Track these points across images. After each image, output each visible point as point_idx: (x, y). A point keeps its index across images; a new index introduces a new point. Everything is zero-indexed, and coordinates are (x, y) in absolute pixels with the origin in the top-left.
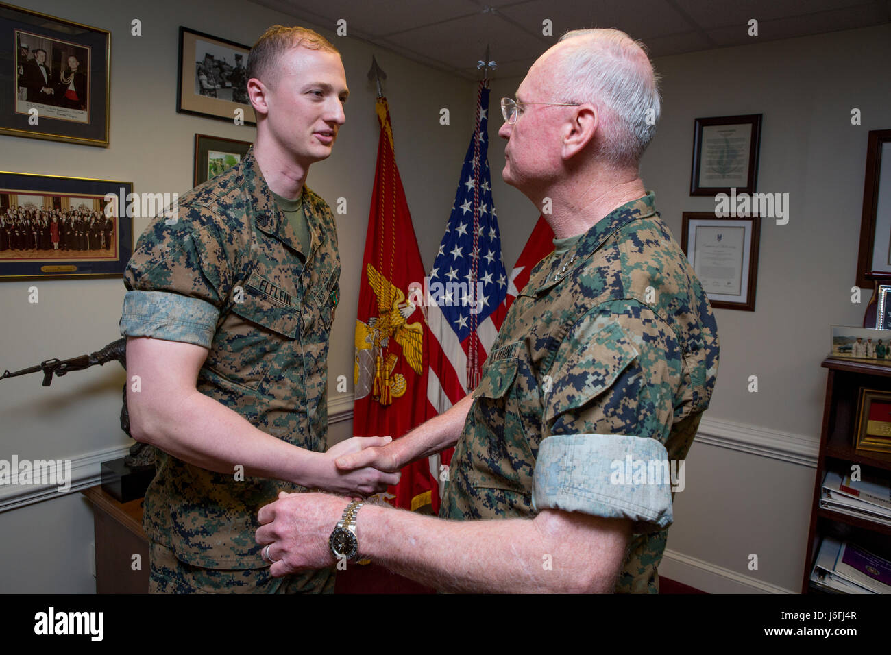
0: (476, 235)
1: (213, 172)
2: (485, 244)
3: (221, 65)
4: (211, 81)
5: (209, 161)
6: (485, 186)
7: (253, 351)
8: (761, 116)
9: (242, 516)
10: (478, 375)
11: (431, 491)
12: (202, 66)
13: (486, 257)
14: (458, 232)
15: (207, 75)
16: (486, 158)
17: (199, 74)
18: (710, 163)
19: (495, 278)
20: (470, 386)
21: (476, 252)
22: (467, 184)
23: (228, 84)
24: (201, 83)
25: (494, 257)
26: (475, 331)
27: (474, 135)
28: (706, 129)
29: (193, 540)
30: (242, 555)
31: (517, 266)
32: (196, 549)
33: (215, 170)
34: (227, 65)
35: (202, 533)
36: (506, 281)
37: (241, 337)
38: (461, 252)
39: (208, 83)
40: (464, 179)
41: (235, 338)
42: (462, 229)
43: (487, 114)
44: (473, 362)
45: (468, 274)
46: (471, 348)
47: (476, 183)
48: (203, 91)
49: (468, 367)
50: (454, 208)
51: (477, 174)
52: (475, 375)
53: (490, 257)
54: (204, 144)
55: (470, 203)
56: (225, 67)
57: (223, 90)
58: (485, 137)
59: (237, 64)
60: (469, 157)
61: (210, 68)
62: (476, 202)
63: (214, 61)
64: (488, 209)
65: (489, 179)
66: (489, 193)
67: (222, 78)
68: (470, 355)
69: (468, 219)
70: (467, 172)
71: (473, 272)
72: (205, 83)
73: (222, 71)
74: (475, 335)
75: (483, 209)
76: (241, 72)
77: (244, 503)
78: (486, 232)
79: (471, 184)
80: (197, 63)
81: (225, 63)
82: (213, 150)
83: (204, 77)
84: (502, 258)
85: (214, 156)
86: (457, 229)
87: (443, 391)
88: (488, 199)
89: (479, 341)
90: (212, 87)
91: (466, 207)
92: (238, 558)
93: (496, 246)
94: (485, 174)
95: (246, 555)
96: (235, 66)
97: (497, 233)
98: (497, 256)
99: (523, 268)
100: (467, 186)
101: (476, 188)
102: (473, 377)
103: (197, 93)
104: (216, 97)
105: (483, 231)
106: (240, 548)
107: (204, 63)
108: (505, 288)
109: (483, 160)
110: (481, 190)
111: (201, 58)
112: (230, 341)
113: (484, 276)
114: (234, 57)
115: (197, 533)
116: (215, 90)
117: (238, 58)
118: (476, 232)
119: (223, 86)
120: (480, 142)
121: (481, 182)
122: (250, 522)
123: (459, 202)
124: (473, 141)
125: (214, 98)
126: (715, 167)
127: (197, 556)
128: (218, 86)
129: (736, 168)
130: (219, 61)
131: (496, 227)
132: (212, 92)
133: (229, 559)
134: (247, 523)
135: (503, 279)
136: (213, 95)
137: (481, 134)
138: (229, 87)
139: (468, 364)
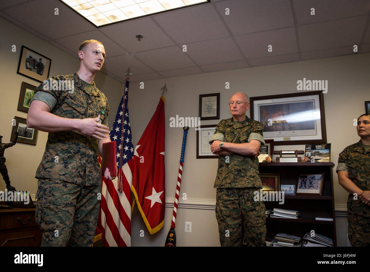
0: (123, 132)
1: (27, 96)
2: (126, 136)
3: (34, 60)
4: (30, 65)
5: (26, 92)
6: (126, 115)
7: (71, 116)
8: (219, 93)
9: (62, 164)
10: (122, 184)
11: (101, 234)
12: (28, 60)
13: (126, 140)
14: (116, 130)
15: (29, 63)
16: (127, 105)
17: (26, 62)
18: (205, 109)
19: (129, 148)
20: (119, 188)
21: (122, 138)
22: (120, 113)
23: (36, 67)
24: (27, 65)
25: (129, 140)
26: (121, 167)
27: (123, 97)
28: (203, 98)
29: (47, 170)
30: (60, 175)
31: (138, 145)
32: (47, 172)
33: (28, 96)
34: (37, 61)
35: (50, 168)
36: (134, 150)
37: (67, 110)
38: (117, 138)
39: (29, 65)
40: (119, 111)
41: (65, 111)
42: (117, 129)
43: (128, 90)
44: (120, 179)
45: (119, 146)
46: (119, 174)
47: (123, 113)
48: (27, 68)
49: (118, 181)
50: (115, 121)
51: (124, 110)
52: (121, 185)
53: (128, 140)
54: (25, 86)
55: (121, 120)
56: (36, 61)
57: (34, 69)
58: (127, 97)
59: (40, 61)
60: (121, 104)
61: (30, 61)
62: (123, 120)
63: (32, 59)
64: (127, 123)
65: (128, 112)
66: (128, 118)
67: (34, 65)
68: (119, 176)
69: (120, 126)
70: (120, 109)
71: (121, 145)
72: (28, 65)
73: (35, 62)
74: (122, 169)
75: (125, 123)
76: (41, 64)
77: (64, 161)
78: (126, 131)
79: (121, 113)
80: (27, 58)
81: (36, 60)
82: (28, 89)
83: (28, 64)
84: (132, 141)
85: (28, 91)
86: (115, 129)
87: (108, 192)
88: (127, 119)
89: (123, 172)
90: (30, 67)
91: (119, 121)
92: (59, 176)
93: (130, 137)
94: (126, 110)
95: (61, 175)
96: (39, 62)
97: (130, 132)
98: (130, 140)
99: (140, 145)
100: (120, 114)
101: (123, 115)
102: (120, 185)
103: (25, 68)
104: (31, 71)
105: (125, 131)
106: (60, 173)
107: (29, 59)
108: (133, 152)
109: (126, 105)
110: (125, 116)
111: (28, 57)
112: (64, 112)
113: (125, 147)
114: (39, 59)
115: (49, 168)
116: (31, 68)
117: (40, 59)
118: (123, 131)
119: (34, 68)
120: (125, 99)
121: (125, 113)
122: (64, 166)
123: (117, 119)
124: (123, 99)
125: (30, 71)
126: (207, 110)
127: (47, 175)
128: (32, 67)
129: (213, 110)
130: (34, 59)
131: (130, 130)
132: (30, 69)
133: (56, 176)
134: (63, 167)
135: (132, 149)
136: (30, 70)
137: (126, 96)
138: (36, 69)
139: (118, 180)
